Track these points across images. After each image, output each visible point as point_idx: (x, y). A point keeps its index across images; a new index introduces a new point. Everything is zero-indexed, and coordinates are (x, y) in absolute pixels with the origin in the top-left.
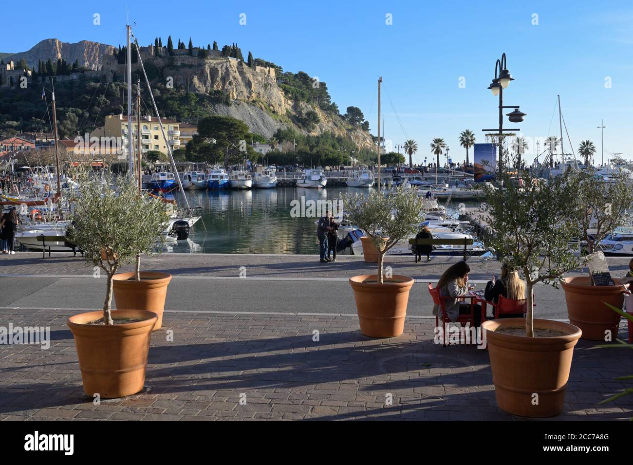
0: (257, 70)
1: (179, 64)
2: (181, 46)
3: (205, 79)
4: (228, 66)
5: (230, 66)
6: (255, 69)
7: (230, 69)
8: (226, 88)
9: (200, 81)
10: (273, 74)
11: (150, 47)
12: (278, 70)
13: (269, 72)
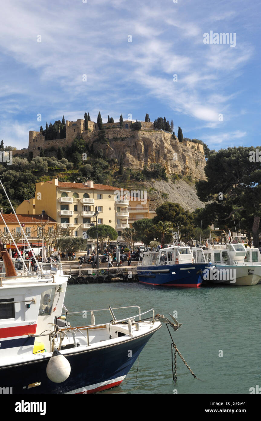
0: (188, 145)
1: (111, 137)
2: (111, 121)
3: (139, 152)
4: (163, 138)
5: (164, 138)
6: (186, 145)
7: (164, 141)
8: (160, 162)
9: (134, 156)
10: (202, 150)
11: (79, 121)
12: (205, 146)
13: (198, 148)
